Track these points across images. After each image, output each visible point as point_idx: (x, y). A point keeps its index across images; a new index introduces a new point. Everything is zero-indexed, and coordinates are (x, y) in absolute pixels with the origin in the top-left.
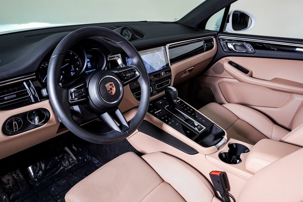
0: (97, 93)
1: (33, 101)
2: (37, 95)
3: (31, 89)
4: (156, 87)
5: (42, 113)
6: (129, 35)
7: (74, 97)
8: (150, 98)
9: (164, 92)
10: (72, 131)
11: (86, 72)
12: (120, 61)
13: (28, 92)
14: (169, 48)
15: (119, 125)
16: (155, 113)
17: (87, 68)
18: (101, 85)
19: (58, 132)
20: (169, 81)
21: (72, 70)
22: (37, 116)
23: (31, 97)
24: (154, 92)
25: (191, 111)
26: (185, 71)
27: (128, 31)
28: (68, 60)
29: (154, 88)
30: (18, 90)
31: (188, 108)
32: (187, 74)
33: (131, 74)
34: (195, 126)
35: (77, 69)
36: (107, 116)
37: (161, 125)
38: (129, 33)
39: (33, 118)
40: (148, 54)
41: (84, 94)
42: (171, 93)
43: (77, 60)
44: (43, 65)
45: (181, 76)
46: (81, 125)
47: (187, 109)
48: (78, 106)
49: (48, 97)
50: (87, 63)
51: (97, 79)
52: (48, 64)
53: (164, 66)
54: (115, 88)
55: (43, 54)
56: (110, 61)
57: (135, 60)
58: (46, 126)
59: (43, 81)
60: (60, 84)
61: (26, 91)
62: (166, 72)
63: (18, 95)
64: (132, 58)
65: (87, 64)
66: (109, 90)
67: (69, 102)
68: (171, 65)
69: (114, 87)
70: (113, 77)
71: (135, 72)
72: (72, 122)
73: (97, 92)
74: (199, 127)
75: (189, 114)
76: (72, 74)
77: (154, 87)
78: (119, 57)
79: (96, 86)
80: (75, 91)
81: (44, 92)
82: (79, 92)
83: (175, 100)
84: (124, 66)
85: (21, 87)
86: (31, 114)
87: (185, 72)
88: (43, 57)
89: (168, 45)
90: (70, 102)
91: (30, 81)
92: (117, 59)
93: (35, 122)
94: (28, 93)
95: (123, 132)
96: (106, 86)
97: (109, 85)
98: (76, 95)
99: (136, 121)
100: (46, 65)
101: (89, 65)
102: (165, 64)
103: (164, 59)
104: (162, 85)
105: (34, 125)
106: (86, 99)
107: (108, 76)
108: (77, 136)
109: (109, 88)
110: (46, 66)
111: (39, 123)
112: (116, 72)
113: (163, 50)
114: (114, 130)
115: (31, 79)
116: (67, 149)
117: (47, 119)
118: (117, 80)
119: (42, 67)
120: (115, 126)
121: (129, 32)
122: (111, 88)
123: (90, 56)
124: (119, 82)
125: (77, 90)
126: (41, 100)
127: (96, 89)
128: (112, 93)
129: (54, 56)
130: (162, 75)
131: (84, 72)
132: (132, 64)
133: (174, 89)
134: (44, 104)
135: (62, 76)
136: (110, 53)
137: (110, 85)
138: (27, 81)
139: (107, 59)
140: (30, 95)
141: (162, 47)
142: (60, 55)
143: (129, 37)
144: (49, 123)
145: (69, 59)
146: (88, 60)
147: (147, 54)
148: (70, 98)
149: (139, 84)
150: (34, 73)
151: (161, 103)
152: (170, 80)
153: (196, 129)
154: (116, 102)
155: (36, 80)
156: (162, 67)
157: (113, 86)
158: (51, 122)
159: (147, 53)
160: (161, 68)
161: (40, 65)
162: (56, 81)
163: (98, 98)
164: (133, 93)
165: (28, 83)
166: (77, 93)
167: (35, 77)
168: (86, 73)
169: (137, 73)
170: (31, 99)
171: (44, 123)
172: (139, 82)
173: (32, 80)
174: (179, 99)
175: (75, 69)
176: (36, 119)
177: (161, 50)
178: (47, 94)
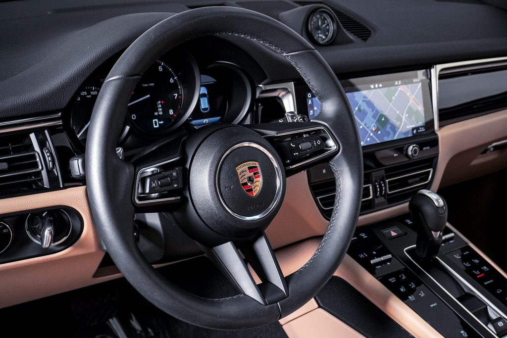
0: (210, 186)
1: (46, 183)
2: (57, 172)
3: (47, 153)
4: (385, 186)
5: (63, 219)
6: (328, 31)
7: (147, 191)
8: (360, 218)
9: (407, 204)
10: (130, 279)
11: (194, 122)
12: (289, 104)
13: (38, 159)
14: (441, 77)
15: (259, 281)
16: (372, 262)
17: (197, 114)
18: (225, 167)
19: (95, 276)
20: (429, 171)
21: (156, 114)
22: (49, 226)
23: (44, 173)
24: (377, 201)
25: (482, 271)
26: (483, 149)
27: (325, 19)
28: (151, 85)
29: (381, 187)
30: (16, 151)
31: (477, 261)
32: (490, 157)
33: (313, 145)
34: (489, 320)
35: (171, 112)
36: (229, 254)
37: (385, 301)
38: (328, 25)
39: (40, 227)
40: (375, 88)
41: (175, 186)
42: (428, 209)
43: (174, 87)
44: (85, 93)
45: (472, 161)
46: (155, 266)
47: (471, 262)
48: (157, 213)
49: (83, 181)
50: (199, 99)
51: (216, 149)
52: (98, 91)
53: (417, 128)
54: (261, 179)
55: (89, 66)
56: (261, 100)
57: (330, 107)
58: (68, 256)
59: (78, 134)
60: (120, 150)
61: (34, 157)
62: (421, 145)
63: (13, 165)
64: (322, 99)
65: (199, 101)
66: (244, 182)
67: (134, 203)
68: (440, 127)
69: (259, 177)
70: (262, 149)
71: (324, 139)
72: (134, 257)
73: (213, 184)
74: (500, 324)
75: (475, 281)
76: (156, 125)
77: (380, 185)
78: (288, 92)
79: (211, 167)
80: (156, 174)
81: (76, 165)
82: (165, 177)
83: (436, 231)
84: (298, 118)
85: (21, 145)
86: (35, 216)
87: (485, 152)
88: (88, 74)
89: (439, 67)
90: (137, 201)
91: (46, 132)
92: (283, 96)
93: (42, 240)
94: (37, 162)
95: (266, 305)
96: (239, 171)
97: (246, 168)
98: (154, 185)
99: (310, 280)
100: (93, 93)
101: (205, 104)
102: (421, 123)
103: (420, 108)
104: (404, 182)
105: (41, 246)
106: (179, 198)
107: (246, 144)
108: (142, 294)
109: (246, 176)
110: (92, 96)
111: (52, 244)
112: (272, 133)
113: (422, 81)
114: (244, 294)
115: (48, 128)
116: (114, 323)
117: (74, 238)
118: (270, 156)
119: (82, 97)
120: (247, 284)
121: (329, 20)
122: (250, 177)
123: (210, 80)
124: (275, 164)
125: (160, 173)
126: (66, 185)
127: (210, 175)
128: (251, 190)
129: (113, 79)
130: (410, 153)
131: (187, 121)
132: (321, 116)
133: (437, 200)
134: (71, 197)
135: (128, 128)
136: (266, 78)
137: (249, 168)
138: (39, 132)
139: (254, 94)
140: (40, 168)
141: (420, 73)
142: (129, 76)
143: (326, 36)
144: (77, 247)
145: (153, 84)
146: (204, 90)
147: (370, 89)
148: (140, 191)
149: (333, 173)
150: (60, 114)
151: (393, 234)
152: (431, 170)
153: (490, 328)
154: (257, 217)
155: (61, 131)
156: (413, 129)
157: (258, 173)
158: (82, 246)
159: (372, 86)
160: (407, 133)
161: (77, 93)
162: (111, 141)
163: (211, 200)
164: (315, 195)
165: (41, 137)
166: (159, 180)
167: (60, 122)
168: (193, 125)
169: (331, 143)
170: (41, 180)
171: (66, 245)
172: (334, 168)
173: (53, 130)
174: (452, 232)
175: (165, 111)
176: (47, 233)
177: (414, 80)
178: (82, 172)
